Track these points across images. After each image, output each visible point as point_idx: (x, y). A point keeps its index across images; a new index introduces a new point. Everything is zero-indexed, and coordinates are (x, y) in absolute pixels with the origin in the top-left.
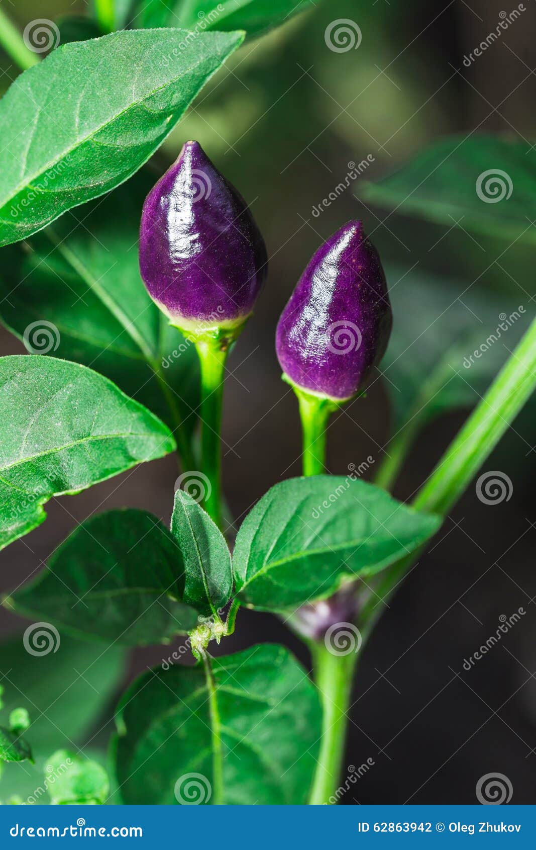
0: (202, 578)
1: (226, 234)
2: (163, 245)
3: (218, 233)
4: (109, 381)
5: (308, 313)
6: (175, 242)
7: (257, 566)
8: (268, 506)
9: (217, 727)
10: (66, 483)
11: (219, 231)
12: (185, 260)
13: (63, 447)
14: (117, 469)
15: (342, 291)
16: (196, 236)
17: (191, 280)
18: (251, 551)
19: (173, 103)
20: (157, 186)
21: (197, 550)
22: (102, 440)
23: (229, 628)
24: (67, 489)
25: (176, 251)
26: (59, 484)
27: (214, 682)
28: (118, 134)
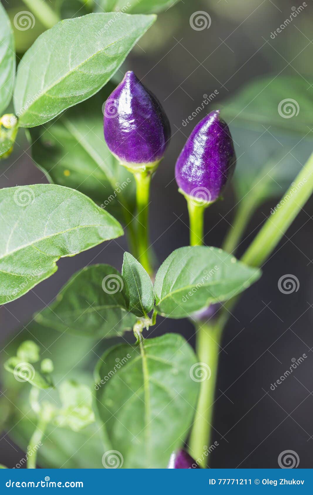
0: (138, 297)
1: (148, 119)
2: (116, 125)
3: (144, 119)
4: (88, 198)
5: (192, 159)
6: (122, 124)
7: (166, 292)
8: (172, 261)
9: (147, 376)
10: (68, 250)
11: (144, 118)
12: (127, 133)
13: (65, 231)
14: (93, 244)
15: (209, 147)
16: (133, 121)
17: (130, 143)
18: (163, 283)
19: (119, 52)
20: (112, 94)
21: (135, 283)
22: (86, 228)
23: (153, 322)
24: (68, 253)
25: (122, 129)
26: (64, 251)
27: (145, 353)
28: (91, 68)
